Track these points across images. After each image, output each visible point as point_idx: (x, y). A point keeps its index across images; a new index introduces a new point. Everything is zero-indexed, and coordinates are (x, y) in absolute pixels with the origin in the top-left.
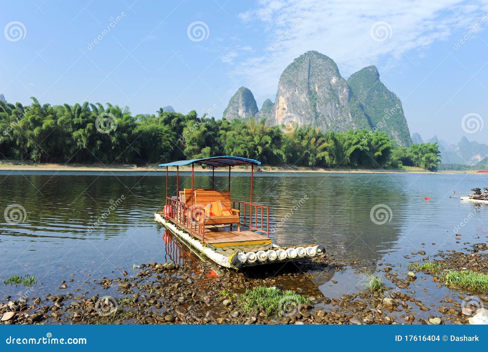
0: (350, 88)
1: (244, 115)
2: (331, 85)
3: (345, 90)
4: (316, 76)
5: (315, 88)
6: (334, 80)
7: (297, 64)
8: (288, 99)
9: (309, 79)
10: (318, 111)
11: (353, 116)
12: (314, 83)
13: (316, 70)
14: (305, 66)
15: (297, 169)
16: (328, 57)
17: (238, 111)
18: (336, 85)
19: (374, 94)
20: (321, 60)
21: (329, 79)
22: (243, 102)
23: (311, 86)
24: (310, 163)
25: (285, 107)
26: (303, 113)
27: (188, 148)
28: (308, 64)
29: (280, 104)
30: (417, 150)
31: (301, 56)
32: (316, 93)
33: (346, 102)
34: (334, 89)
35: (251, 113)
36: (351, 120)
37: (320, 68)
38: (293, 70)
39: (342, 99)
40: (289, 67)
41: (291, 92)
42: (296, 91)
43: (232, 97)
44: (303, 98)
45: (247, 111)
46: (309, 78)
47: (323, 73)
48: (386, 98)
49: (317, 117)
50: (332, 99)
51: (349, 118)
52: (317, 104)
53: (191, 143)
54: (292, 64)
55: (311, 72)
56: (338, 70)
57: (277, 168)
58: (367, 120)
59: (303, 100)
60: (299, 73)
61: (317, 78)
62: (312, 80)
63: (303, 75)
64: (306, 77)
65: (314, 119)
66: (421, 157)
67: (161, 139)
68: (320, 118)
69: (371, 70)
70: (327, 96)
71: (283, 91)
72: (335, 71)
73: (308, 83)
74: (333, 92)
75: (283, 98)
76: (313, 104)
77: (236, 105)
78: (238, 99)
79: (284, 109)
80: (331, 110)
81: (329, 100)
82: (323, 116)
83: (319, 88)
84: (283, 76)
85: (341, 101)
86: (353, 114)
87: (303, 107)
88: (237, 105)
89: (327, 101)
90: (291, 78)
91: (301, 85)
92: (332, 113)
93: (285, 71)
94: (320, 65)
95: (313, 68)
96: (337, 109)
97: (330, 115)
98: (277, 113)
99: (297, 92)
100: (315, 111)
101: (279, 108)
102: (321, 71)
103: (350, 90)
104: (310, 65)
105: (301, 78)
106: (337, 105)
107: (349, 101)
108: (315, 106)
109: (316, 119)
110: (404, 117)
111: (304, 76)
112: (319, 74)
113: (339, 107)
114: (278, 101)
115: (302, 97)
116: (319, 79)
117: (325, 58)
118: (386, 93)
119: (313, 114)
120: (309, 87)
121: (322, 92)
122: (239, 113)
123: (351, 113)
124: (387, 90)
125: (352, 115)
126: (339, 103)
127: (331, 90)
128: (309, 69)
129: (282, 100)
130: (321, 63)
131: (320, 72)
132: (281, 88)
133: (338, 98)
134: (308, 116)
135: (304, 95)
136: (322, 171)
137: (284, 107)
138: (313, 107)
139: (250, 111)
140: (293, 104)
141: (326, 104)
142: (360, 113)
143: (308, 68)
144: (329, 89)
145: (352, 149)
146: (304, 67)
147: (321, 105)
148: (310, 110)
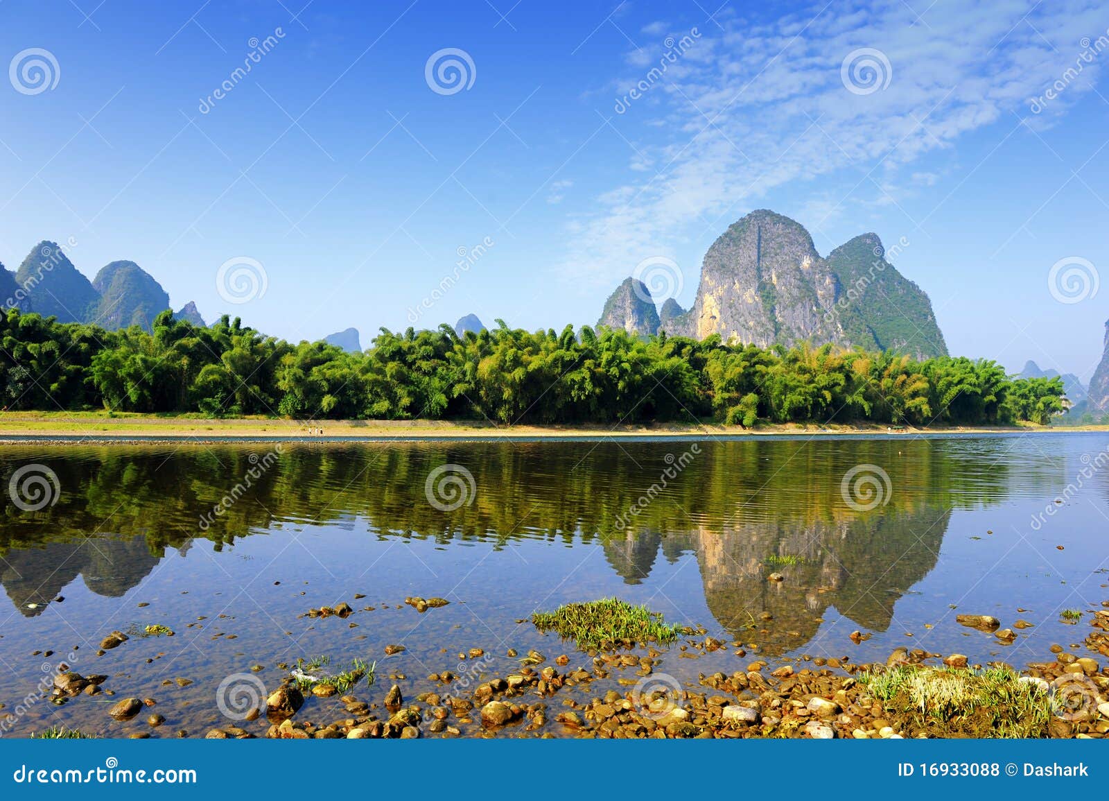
0: (835, 276)
1: (635, 328)
2: (801, 272)
3: (828, 281)
4: (772, 255)
5: (771, 278)
6: (806, 263)
7: (735, 235)
8: (721, 298)
9: (759, 261)
10: (780, 319)
11: (845, 328)
12: (768, 269)
13: (771, 245)
14: (752, 237)
15: (877, 429)
16: (793, 221)
17: (624, 323)
18: (810, 270)
19: (879, 286)
20: (781, 226)
21: (797, 261)
22: (632, 307)
23: (763, 274)
24: (895, 420)
25: (716, 313)
26: (751, 324)
27: (718, 397)
28: (757, 235)
29: (707, 309)
30: (1026, 391)
31: (742, 219)
32: (775, 287)
33: (832, 302)
34: (807, 278)
35: (648, 327)
36: (842, 336)
37: (779, 240)
38: (729, 245)
39: (823, 297)
40: (720, 240)
41: (725, 287)
42: (734, 283)
43: (610, 298)
44: (750, 296)
45: (640, 323)
46: (759, 259)
47: (786, 249)
48: (901, 292)
49: (777, 331)
50: (804, 297)
51: (837, 332)
52: (777, 307)
53: (726, 389)
54: (726, 235)
55: (762, 249)
56: (812, 245)
57: (849, 427)
58: (871, 334)
59: (750, 301)
60: (741, 251)
61: (774, 260)
62: (765, 263)
63: (748, 254)
64: (753, 258)
65: (772, 335)
66: (1034, 403)
67: (681, 383)
68: (783, 333)
69: (868, 241)
70: (795, 292)
71: (711, 284)
72: (807, 246)
73: (759, 269)
74: (806, 286)
75: (711, 298)
76: (769, 307)
77: (620, 312)
78: (623, 300)
79: (714, 317)
80: (804, 317)
81: (800, 299)
82: (789, 329)
83: (778, 277)
84: (708, 256)
85: (821, 301)
86: (845, 324)
87: (750, 313)
88: (622, 311)
89: (795, 301)
90: (725, 261)
91: (746, 273)
92: (805, 322)
93: (713, 248)
94: (778, 236)
95: (766, 241)
96: (814, 315)
97: (802, 328)
98: (699, 324)
99: (737, 285)
100: (774, 321)
101: (705, 316)
102: (781, 246)
103: (838, 280)
104: (760, 237)
105: (744, 261)
106: (814, 308)
107: (836, 300)
108: (773, 311)
109: (776, 334)
110: (936, 326)
111: (750, 257)
112: (778, 251)
113: (819, 313)
114: (702, 304)
115: (748, 295)
116: (778, 262)
117: (788, 222)
118: (900, 283)
119: (770, 326)
120: (760, 277)
121: (785, 285)
122: (626, 327)
123: (842, 322)
124: (902, 278)
125: (842, 326)
126: (818, 305)
127: (802, 280)
128: (759, 243)
129: (709, 300)
130: (780, 232)
131: (779, 248)
132: (707, 279)
133: (815, 294)
134: (760, 330)
135: (752, 291)
136: (912, 430)
137: (714, 314)
138: (769, 313)
139: (646, 323)
140: (730, 308)
141: (793, 307)
142: (857, 323)
143: (756, 242)
144: (799, 280)
145: (954, 391)
146: (750, 240)
147: (785, 308)
148: (763, 319)
